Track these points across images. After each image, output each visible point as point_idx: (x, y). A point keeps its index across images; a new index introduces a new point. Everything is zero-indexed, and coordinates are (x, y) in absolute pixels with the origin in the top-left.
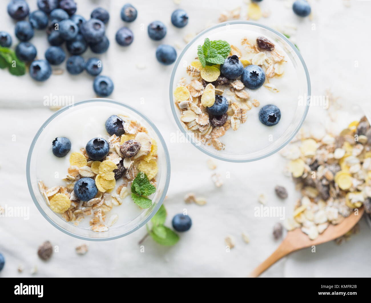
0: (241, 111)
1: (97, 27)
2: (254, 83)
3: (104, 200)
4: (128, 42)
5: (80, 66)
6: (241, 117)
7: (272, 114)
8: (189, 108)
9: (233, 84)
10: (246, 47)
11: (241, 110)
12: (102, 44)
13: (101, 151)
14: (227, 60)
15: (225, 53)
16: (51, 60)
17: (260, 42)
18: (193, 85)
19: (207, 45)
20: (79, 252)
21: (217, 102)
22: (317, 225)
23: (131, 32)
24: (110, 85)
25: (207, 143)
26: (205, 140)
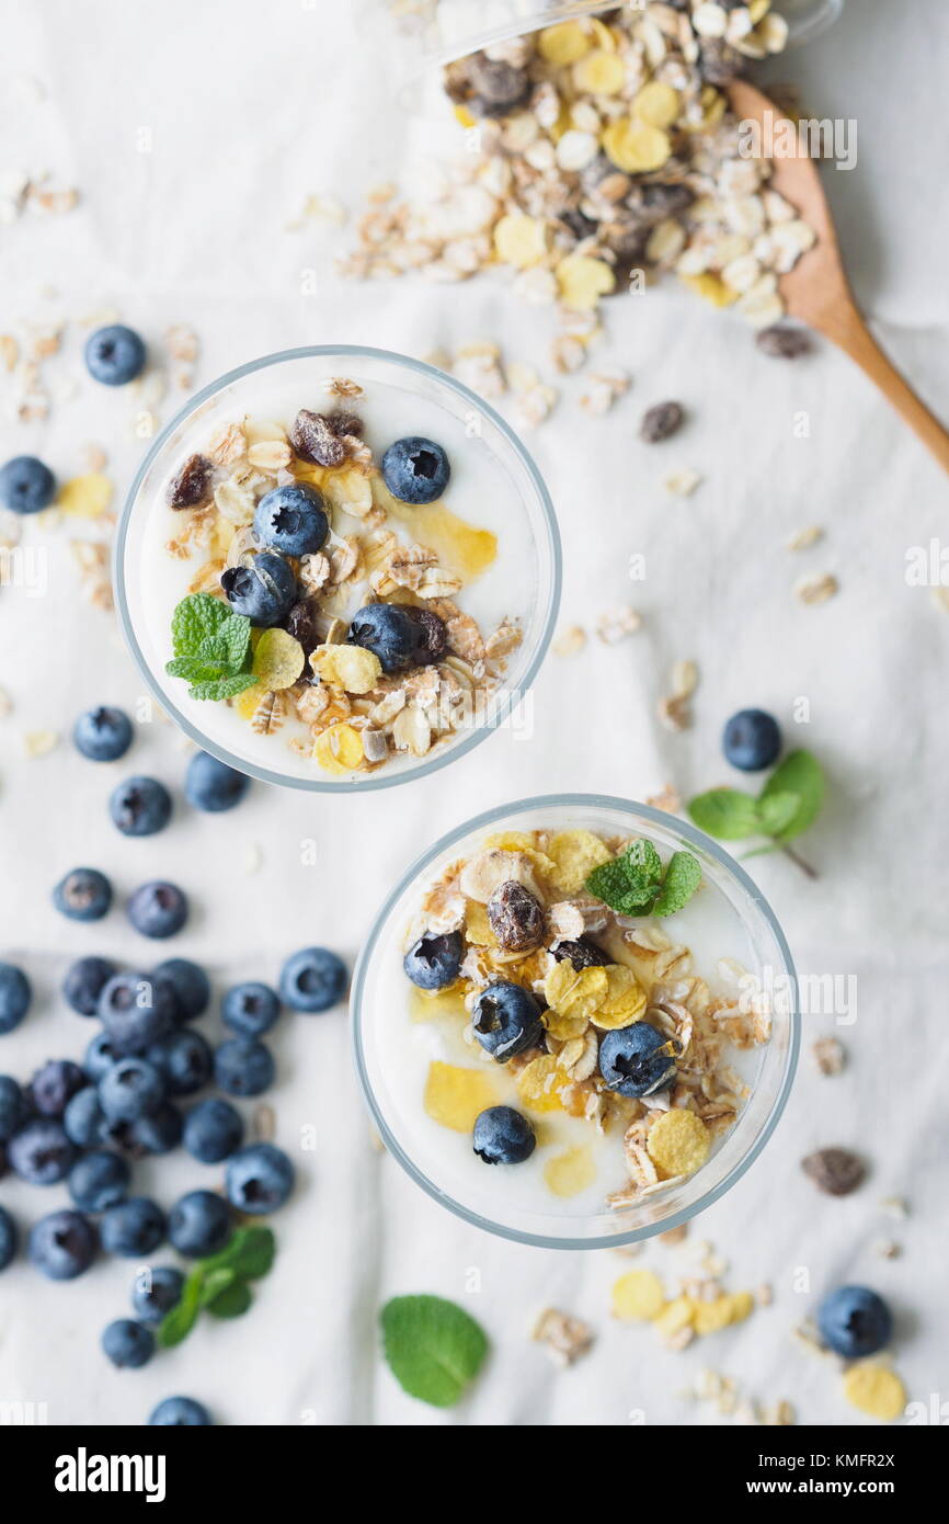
0: (400, 564)
1: (125, 998)
2: (311, 521)
3: (671, 1001)
4: (173, 899)
5: (247, 1056)
6: (417, 566)
7: (411, 465)
8: (387, 729)
9: (311, 590)
10: (196, 544)
11: (395, 565)
12: (181, 982)
13: (510, 1010)
14: (235, 605)
15: (213, 610)
16: (228, 1143)
17: (180, 501)
18: (311, 715)
19: (187, 668)
20: (836, 1065)
21: (371, 639)
22: (768, 224)
23: (142, 890)
24: (310, 962)
25: (498, 673)
26: (490, 680)
